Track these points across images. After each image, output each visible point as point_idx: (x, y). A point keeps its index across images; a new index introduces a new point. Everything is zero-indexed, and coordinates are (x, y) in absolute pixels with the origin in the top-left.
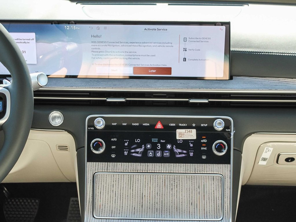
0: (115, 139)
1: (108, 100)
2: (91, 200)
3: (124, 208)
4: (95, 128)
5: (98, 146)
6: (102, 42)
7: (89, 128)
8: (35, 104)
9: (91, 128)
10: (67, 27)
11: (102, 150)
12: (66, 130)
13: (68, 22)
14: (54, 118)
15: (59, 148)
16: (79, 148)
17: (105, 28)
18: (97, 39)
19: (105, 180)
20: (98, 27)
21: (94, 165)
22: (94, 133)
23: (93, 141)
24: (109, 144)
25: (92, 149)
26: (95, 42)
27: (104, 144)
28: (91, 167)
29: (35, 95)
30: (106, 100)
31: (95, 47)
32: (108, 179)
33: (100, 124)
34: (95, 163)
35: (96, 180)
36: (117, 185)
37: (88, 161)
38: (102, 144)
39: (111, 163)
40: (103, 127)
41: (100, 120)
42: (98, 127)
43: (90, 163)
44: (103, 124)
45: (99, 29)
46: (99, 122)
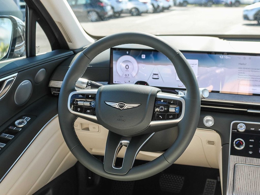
0: (253, 140)
1: (249, 111)
2: (232, 183)
3: (257, 193)
4: (238, 131)
5: (239, 144)
6: (246, 68)
7: (233, 131)
8: (201, 110)
9: (235, 131)
10: (221, 57)
11: (242, 148)
12: (215, 130)
13: (223, 53)
14: (207, 121)
15: (208, 142)
16: (224, 144)
17: (250, 58)
18: (242, 66)
19: (243, 170)
20: (245, 57)
21: (236, 158)
22: (236, 134)
23: (236, 140)
24: (248, 144)
25: (234, 145)
26: (241, 68)
27: (244, 143)
28: (233, 159)
29: (202, 104)
30: (247, 111)
31: (241, 72)
32: (245, 169)
33: (242, 128)
34: (236, 156)
35: (236, 169)
36: (252, 175)
37: (231, 154)
38: (243, 143)
39: (249, 158)
40: (244, 130)
41: (242, 125)
42: (240, 130)
43: (233, 156)
44: (244, 129)
45: (245, 59)
46: (241, 127)
